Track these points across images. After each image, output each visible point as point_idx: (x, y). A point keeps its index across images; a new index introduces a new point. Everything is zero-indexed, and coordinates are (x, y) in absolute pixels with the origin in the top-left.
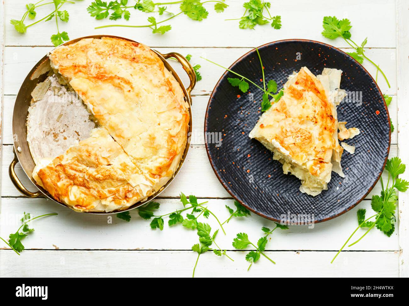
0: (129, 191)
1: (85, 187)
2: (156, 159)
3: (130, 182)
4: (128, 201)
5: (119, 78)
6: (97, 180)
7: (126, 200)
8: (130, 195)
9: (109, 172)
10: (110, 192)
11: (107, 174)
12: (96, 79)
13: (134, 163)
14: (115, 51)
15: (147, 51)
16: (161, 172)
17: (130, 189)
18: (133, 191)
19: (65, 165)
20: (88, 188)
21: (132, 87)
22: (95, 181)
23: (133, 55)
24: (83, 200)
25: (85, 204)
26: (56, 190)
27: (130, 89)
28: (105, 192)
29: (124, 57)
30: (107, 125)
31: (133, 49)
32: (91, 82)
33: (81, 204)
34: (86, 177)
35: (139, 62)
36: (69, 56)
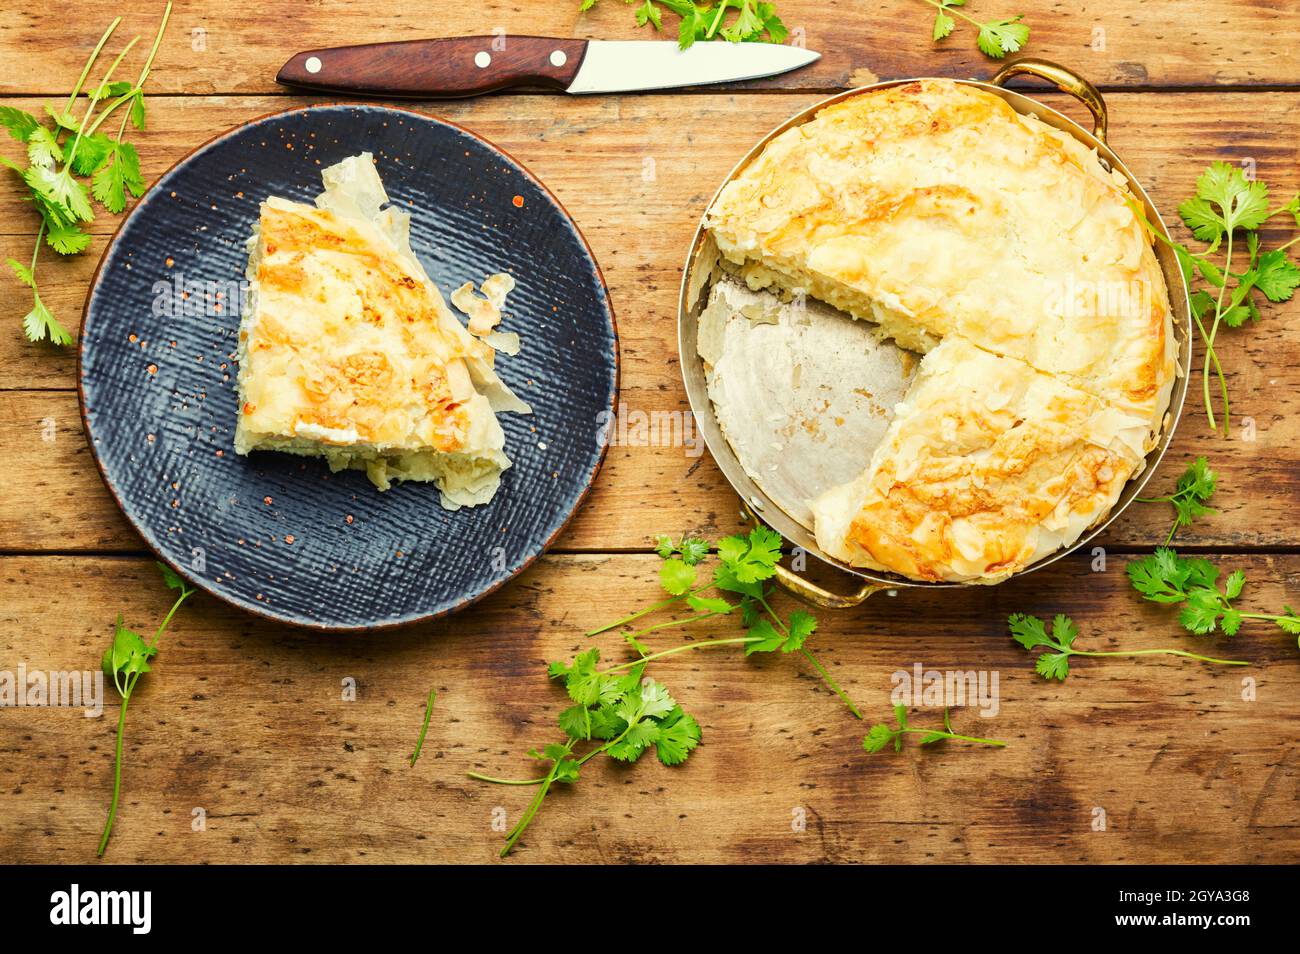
0: (1099, 466)
1: (987, 509)
2: (1124, 349)
3: (1094, 439)
4: (1106, 493)
5: (929, 193)
6: (1011, 475)
7: (1100, 491)
8: (1105, 475)
9: (1033, 441)
10: (1053, 491)
11: (1030, 449)
12: (872, 224)
13: (1079, 388)
14: (879, 130)
15: (951, 91)
16: (1153, 377)
17: (1100, 459)
18: (1109, 460)
19: (910, 481)
20: (996, 508)
21: (972, 198)
22: (1004, 481)
23: (926, 118)
24: (999, 546)
25: (1007, 554)
26: (917, 555)
27: (970, 205)
28: (1042, 495)
29: (909, 132)
30: (959, 324)
31: (916, 103)
32: (863, 238)
33: (998, 559)
34: (980, 484)
35: (953, 126)
36: (767, 200)
